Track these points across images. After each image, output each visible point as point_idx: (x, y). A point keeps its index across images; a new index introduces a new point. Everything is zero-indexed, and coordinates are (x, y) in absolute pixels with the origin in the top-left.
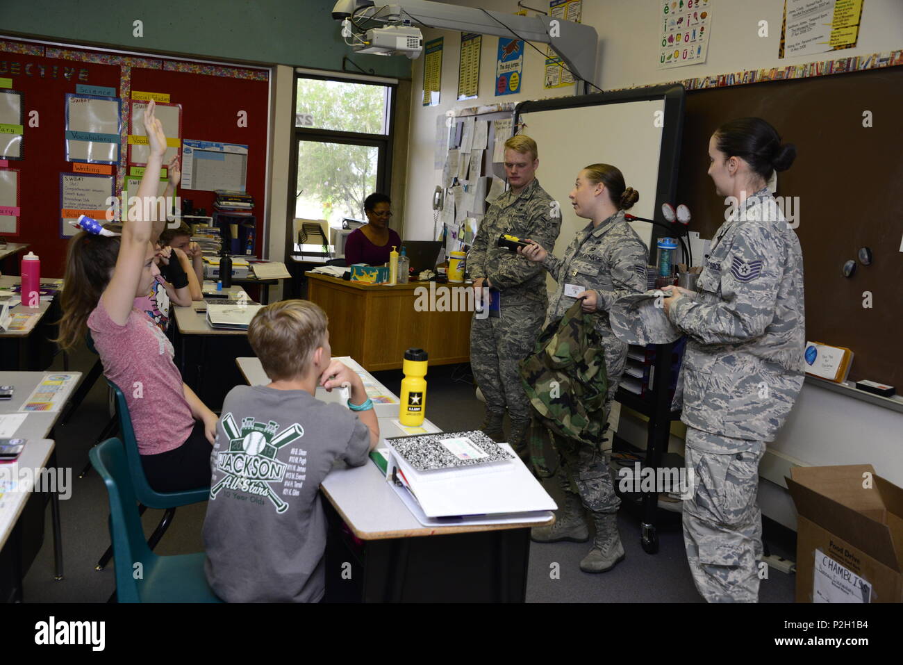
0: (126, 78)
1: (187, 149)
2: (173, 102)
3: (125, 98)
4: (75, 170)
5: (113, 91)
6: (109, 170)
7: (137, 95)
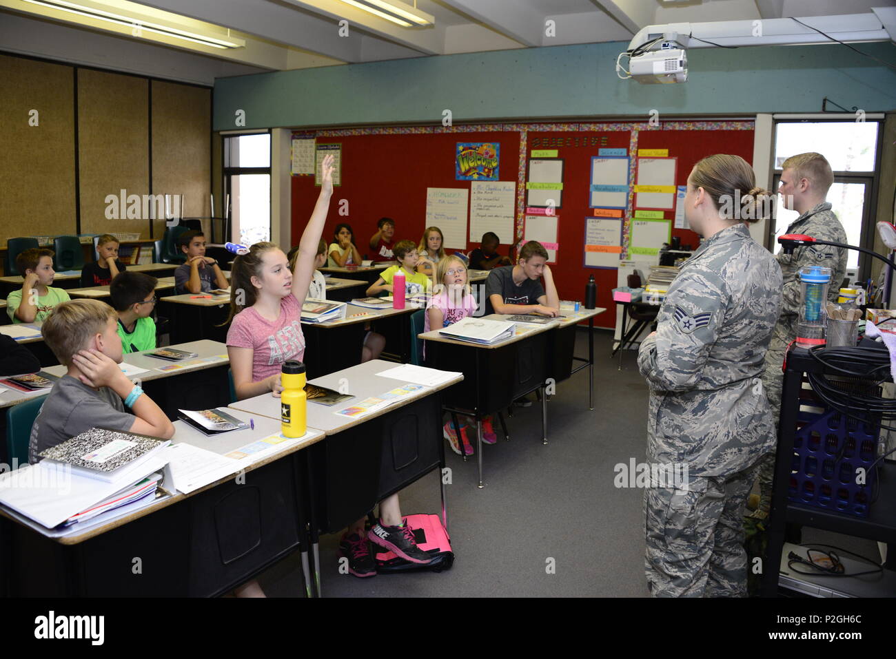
0: (634, 140)
1: (681, 194)
2: (670, 156)
3: (633, 156)
4: (595, 215)
5: (624, 151)
6: (619, 214)
7: (643, 152)
